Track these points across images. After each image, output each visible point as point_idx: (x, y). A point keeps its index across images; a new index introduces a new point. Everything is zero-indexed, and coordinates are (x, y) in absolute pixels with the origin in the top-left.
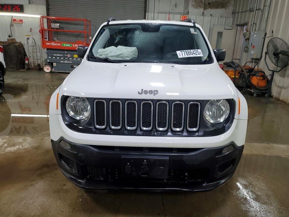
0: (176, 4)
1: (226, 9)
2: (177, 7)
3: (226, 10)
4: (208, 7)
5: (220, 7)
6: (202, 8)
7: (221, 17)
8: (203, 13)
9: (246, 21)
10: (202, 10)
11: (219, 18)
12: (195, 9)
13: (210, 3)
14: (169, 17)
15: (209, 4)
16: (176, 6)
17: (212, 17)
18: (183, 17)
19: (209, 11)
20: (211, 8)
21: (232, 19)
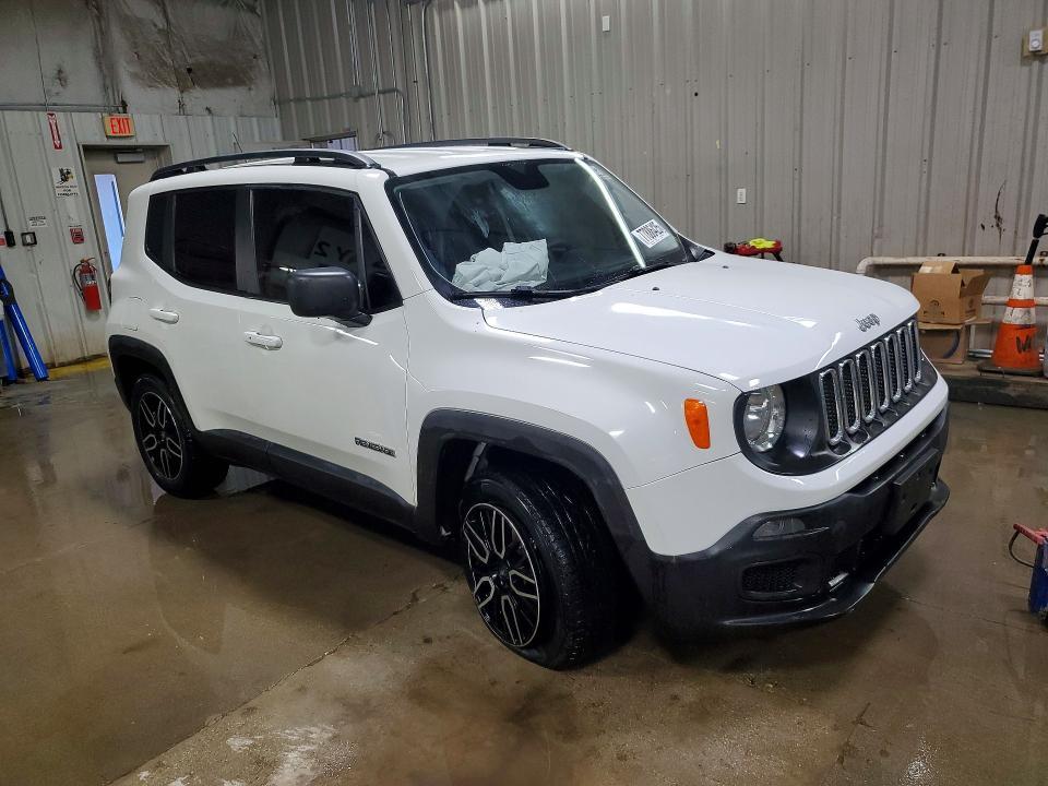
0: (60, 72)
1: (250, 89)
2: (65, 81)
3: (252, 92)
4: (190, 83)
5: (230, 80)
6: (169, 85)
7: (242, 116)
8: (181, 105)
9: (347, 126)
10: (173, 94)
11: (239, 122)
12: (149, 89)
13: (192, 67)
14: (53, 122)
15: (189, 70)
16: (60, 76)
17: (216, 119)
18: (115, 123)
19: (198, 97)
20: (203, 87)
21: (277, 122)
